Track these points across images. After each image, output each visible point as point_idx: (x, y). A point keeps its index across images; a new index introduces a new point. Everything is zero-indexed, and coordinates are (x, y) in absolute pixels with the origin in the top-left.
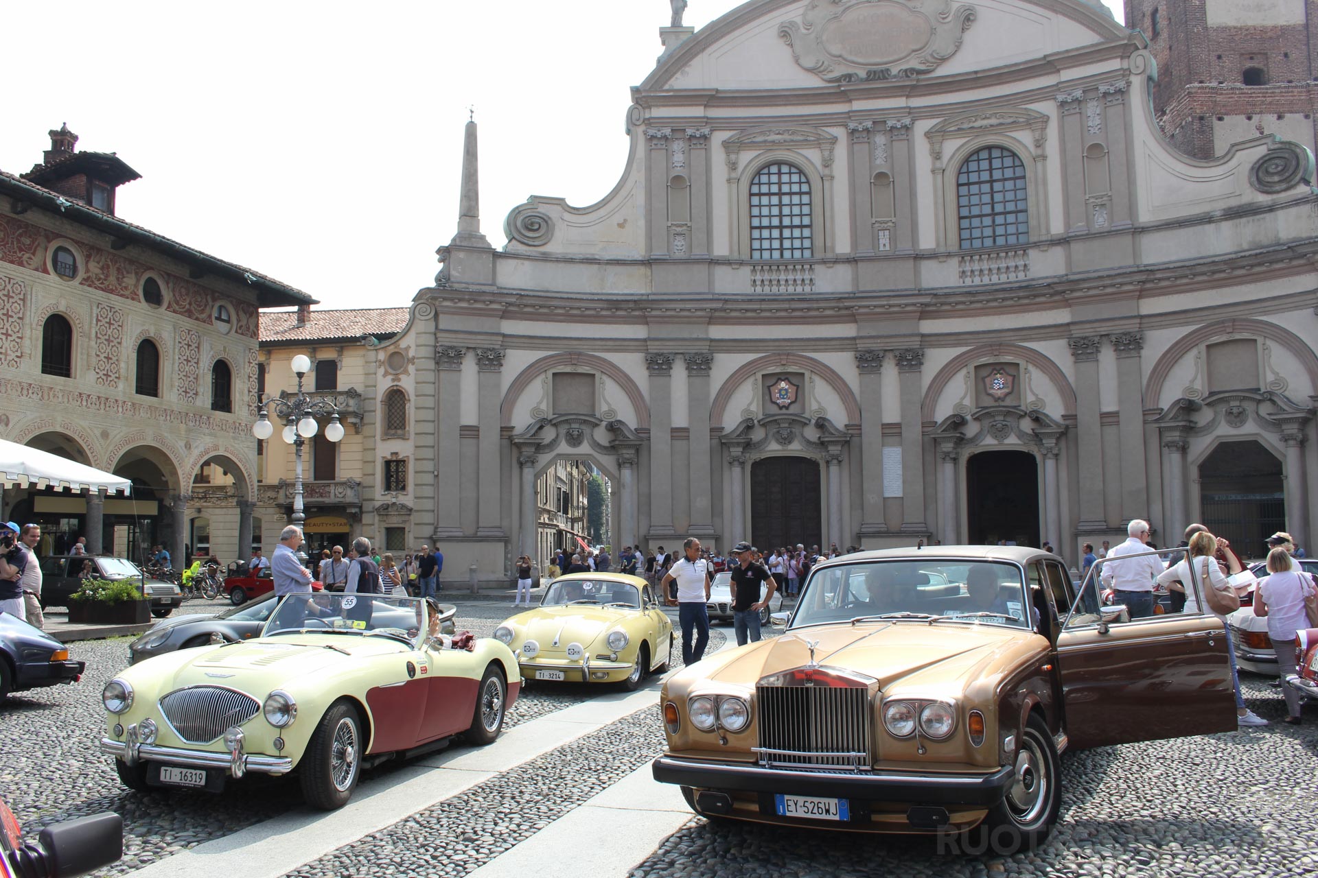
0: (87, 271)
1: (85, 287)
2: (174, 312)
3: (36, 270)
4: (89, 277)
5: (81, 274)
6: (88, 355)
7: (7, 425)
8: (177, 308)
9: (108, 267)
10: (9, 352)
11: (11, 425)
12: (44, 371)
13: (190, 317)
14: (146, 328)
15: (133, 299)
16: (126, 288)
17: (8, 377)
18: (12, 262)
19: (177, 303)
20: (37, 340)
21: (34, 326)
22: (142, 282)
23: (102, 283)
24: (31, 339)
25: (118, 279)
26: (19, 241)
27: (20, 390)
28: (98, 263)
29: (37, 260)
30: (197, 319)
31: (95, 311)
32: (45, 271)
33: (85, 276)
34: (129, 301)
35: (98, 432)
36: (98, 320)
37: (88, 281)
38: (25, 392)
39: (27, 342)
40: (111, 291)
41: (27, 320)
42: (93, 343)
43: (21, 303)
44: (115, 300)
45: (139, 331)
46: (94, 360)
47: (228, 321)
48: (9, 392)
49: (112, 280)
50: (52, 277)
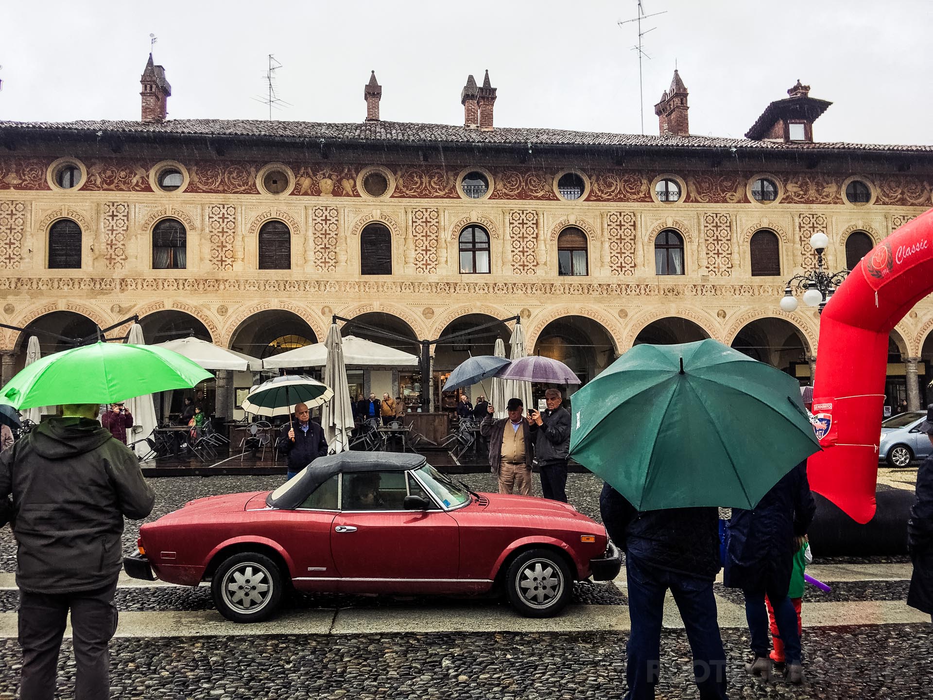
0: (786, 191)
1: (785, 204)
2: (884, 204)
3: (739, 202)
4: (788, 197)
5: (781, 195)
6: (794, 255)
7: (724, 317)
8: (887, 200)
9: (807, 184)
10: (721, 265)
11: (727, 317)
12: (753, 275)
13: (903, 204)
14: (853, 223)
15: (836, 203)
16: (827, 196)
17: (722, 283)
18: (717, 202)
19: (887, 196)
20: (744, 252)
21: (741, 242)
22: (844, 188)
23: (802, 198)
24: (739, 253)
25: (818, 191)
26: (721, 186)
27: (733, 291)
28: (796, 183)
29: (739, 195)
30: (912, 204)
31: (797, 220)
32: (747, 201)
33: (785, 196)
34: (832, 206)
35: (810, 314)
36: (800, 227)
37: (788, 200)
38: (737, 292)
39: (735, 256)
40: (812, 202)
41: (734, 240)
42: (798, 246)
43: (728, 229)
44: (816, 208)
45: (847, 226)
46: (800, 259)
48: (724, 293)
49: (812, 193)
50: (754, 204)
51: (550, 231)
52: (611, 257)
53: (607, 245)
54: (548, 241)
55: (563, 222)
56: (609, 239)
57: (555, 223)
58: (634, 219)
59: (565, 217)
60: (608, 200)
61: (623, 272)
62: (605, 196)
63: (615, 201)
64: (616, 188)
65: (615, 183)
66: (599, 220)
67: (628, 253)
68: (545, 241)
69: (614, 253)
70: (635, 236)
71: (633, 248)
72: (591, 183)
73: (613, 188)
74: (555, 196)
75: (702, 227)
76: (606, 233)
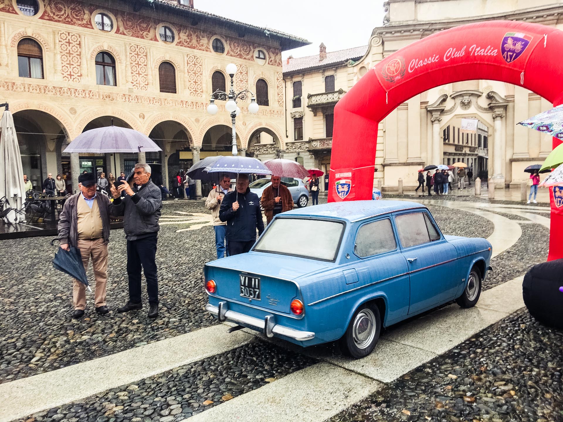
0: (179, 38)
1: (179, 46)
2: (231, 56)
3: (151, 40)
4: (180, 42)
5: (176, 40)
6: (184, 81)
7: (144, 118)
8: (233, 53)
9: (191, 35)
10: (141, 83)
11: (145, 119)
12: (161, 91)
13: (241, 58)
14: (216, 65)
15: (207, 51)
16: (202, 45)
17: (142, 95)
18: (138, 37)
19: (232, 51)
20: (155, 75)
21: (153, 68)
22: (211, 41)
23: (188, 44)
24: (152, 75)
25: (197, 41)
26: (140, 26)
27: (149, 101)
28: (185, 33)
29: (151, 34)
30: (245, 59)
31: (186, 59)
32: (156, 40)
33: (179, 41)
34: (205, 52)
35: (193, 119)
36: (188, 63)
38: (152, 102)
39: (150, 77)
40: (194, 48)
41: (149, 66)
42: (186, 75)
43: (145, 57)
44: (196, 52)
45: (212, 67)
46: (188, 84)
47: (264, 59)
48: (143, 102)
49: (194, 41)
50: (161, 43)
51: (10, 38)
52: (63, 67)
53: (59, 57)
54: (9, 47)
55: (21, 33)
56: (61, 52)
57: (14, 33)
58: (79, 40)
59: (23, 30)
60: (59, 21)
61: (72, 79)
62: (56, 18)
63: (64, 23)
64: (65, 13)
65: (64, 9)
66: (52, 36)
67: (75, 65)
68: (6, 46)
69: (65, 64)
70: (80, 52)
71: (79, 62)
72: (45, 5)
73: (63, 12)
74: (13, 10)
75: (128, 54)
76: (58, 46)
